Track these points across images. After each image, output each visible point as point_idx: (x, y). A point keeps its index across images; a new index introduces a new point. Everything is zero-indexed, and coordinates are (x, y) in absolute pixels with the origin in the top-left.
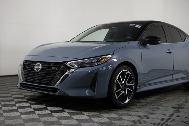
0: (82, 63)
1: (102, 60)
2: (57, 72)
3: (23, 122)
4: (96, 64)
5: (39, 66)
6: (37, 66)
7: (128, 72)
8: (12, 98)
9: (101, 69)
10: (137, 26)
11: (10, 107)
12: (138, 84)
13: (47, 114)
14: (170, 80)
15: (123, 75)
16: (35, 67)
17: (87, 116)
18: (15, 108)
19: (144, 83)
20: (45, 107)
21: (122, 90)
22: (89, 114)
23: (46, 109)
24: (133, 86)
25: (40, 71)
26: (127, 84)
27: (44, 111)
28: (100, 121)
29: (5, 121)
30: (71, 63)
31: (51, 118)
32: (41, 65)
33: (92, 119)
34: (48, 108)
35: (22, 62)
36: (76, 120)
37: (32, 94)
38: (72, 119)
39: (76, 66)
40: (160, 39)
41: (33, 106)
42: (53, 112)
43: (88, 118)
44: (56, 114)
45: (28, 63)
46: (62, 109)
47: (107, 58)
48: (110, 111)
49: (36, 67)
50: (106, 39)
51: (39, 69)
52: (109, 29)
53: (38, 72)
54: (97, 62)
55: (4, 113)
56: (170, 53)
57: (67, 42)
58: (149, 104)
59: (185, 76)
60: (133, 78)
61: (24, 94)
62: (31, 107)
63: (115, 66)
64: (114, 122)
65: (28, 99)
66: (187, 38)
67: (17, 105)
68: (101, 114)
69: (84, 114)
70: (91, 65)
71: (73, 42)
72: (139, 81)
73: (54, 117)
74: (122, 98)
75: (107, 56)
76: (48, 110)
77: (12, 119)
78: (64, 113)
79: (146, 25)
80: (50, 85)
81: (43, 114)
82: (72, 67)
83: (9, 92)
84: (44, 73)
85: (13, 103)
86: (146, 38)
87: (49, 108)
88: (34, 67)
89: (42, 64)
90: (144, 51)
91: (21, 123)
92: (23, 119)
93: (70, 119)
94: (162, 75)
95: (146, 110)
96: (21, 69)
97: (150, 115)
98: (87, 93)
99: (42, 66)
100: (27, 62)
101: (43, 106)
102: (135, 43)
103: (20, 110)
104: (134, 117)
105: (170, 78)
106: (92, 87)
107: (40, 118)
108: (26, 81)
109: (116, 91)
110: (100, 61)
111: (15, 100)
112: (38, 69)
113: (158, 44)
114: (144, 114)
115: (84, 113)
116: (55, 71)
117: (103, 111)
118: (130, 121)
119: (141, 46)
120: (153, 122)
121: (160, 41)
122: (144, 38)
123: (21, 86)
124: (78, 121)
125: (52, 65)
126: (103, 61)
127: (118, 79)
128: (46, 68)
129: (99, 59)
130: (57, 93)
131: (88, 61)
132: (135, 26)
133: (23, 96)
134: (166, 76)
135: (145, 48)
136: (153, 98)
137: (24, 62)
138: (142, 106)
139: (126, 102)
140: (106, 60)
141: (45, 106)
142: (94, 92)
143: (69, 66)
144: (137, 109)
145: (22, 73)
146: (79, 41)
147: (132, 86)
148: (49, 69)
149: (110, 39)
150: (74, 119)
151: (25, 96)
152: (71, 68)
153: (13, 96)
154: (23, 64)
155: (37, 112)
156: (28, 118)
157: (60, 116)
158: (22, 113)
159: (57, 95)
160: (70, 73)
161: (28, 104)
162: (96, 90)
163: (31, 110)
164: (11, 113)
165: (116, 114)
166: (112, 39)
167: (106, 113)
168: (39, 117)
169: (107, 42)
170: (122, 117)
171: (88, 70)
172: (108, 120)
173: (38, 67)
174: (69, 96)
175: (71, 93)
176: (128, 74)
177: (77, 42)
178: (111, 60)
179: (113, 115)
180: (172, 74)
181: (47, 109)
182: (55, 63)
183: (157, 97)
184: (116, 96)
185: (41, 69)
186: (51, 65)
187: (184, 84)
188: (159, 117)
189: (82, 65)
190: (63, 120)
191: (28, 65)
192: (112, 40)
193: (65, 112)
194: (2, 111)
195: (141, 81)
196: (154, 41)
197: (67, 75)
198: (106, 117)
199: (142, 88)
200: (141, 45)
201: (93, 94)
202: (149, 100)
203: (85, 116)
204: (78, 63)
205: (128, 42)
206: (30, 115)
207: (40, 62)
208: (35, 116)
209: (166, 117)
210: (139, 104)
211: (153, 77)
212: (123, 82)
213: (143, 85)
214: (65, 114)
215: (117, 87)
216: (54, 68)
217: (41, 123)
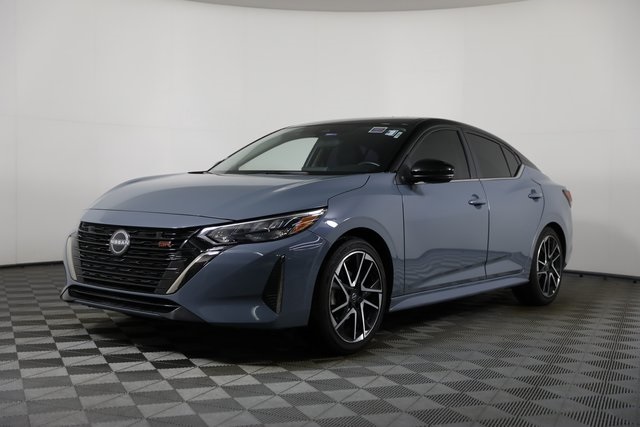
0: (242, 230)
1: (297, 225)
2: (172, 257)
3: (75, 396)
4: (281, 234)
5: (123, 238)
6: (117, 238)
7: (368, 257)
8: (45, 328)
9: (294, 248)
10: (391, 133)
11: (39, 352)
12: (394, 289)
13: (143, 371)
14: (480, 279)
15: (352, 263)
16: (112, 241)
17: (254, 376)
18: (55, 355)
19: (409, 286)
20: (139, 352)
21: (350, 306)
22: (259, 372)
23: (140, 358)
24: (380, 296)
25: (126, 253)
26: (363, 288)
27: (134, 363)
28: (289, 392)
29: (26, 391)
30: (211, 231)
31: (153, 381)
32: (127, 236)
33: (268, 385)
34: (146, 355)
35: (75, 227)
36: (223, 387)
37: (104, 315)
38: (213, 384)
39: (225, 240)
40: (452, 167)
41: (104, 350)
42: (159, 365)
43: (255, 382)
44: (166, 373)
45: (92, 230)
46: (185, 358)
47: (310, 218)
48: (317, 362)
49: (114, 242)
50: (310, 165)
51: (123, 246)
52: (316, 139)
53: (120, 257)
54: (282, 228)
55: (22, 370)
56: (478, 205)
57: (202, 173)
58: (423, 342)
59: (516, 267)
60: (381, 273)
61: (79, 316)
62: (99, 353)
63: (332, 240)
64: (325, 392)
65: (90, 331)
66: (523, 166)
67: (61, 346)
68: (293, 373)
69: (244, 373)
70: (266, 236)
71: (218, 173)
72: (395, 282)
73: (163, 379)
74: (349, 328)
75: (310, 213)
76: (146, 360)
77: (43, 387)
78: (189, 368)
79: (416, 129)
80: (151, 291)
81: (131, 372)
82: (214, 243)
83: (38, 309)
84: (137, 259)
85: (50, 340)
86: (416, 166)
87: (149, 355)
88: (108, 242)
89: (130, 234)
90: (411, 199)
91: (69, 397)
92: (75, 386)
93: (208, 386)
94: (458, 265)
95: (415, 360)
96: (73, 247)
97: (424, 374)
98: (255, 313)
99: (131, 239)
100: (89, 227)
101: (133, 350)
102: (387, 179)
103: (68, 361)
104: (382, 378)
105: (479, 272)
106: (268, 296)
107: (123, 383)
108: (86, 281)
109: (333, 307)
110: (290, 226)
111: (55, 333)
112: (119, 247)
113: (448, 180)
114: (408, 371)
115: (245, 368)
116: (166, 252)
117: (297, 363)
118: (370, 390)
119: (402, 188)
120: (430, 393)
121: (451, 172)
122: (409, 164)
123: (70, 293)
124: (228, 393)
125: (158, 235)
126: (299, 227)
127: (339, 277)
128: (141, 245)
129: (287, 221)
130: (171, 315)
131: (258, 225)
132: (387, 131)
133: (77, 322)
134: (468, 267)
135: (412, 192)
136: (434, 327)
137: (80, 227)
138: (404, 350)
139: (362, 337)
140: (308, 223)
141: (139, 349)
142: (274, 310)
143: (206, 238)
144: (390, 358)
145: (74, 256)
146: (234, 171)
147: (377, 293)
148: (151, 246)
149: (318, 165)
150: (217, 386)
151: (84, 321)
152: (212, 246)
153: (49, 322)
154: (79, 232)
155: (116, 366)
156: (90, 383)
157: (180, 377)
158: (72, 370)
159: (172, 318)
160: (207, 260)
161: (91, 345)
162: (279, 304)
163: (100, 360)
164: (43, 369)
165: (334, 371)
166: (325, 166)
167: (305, 367)
168: (121, 380)
169: (312, 173)
170: (348, 379)
171: (258, 250)
172: (312, 389)
173: (119, 242)
174: (205, 322)
175: (211, 314)
176: (367, 263)
177: (229, 172)
178: (321, 224)
179: (325, 374)
180: (485, 263)
181: (144, 359)
182: (166, 232)
183: (445, 323)
184: (334, 323)
185: (129, 248)
186: (155, 235)
187: (515, 289)
188: (449, 379)
189: (240, 238)
190: (187, 388)
191: (92, 237)
192: (325, 169)
193: (194, 366)
194: (17, 362)
195: (402, 281)
196: (437, 172)
197: (200, 266)
198: (303, 380)
199: (405, 299)
200: (403, 183)
201: (271, 316)
202: (422, 332)
203: (248, 376)
204: (229, 231)
205: (367, 175)
206: (96, 375)
207: (126, 228)
208: (111, 378)
209: (466, 378)
210: (396, 344)
211: (431, 270)
212: (353, 284)
213: (408, 291)
214: (194, 373)
215: (336, 297)
216: (164, 244)
217: (127, 396)
